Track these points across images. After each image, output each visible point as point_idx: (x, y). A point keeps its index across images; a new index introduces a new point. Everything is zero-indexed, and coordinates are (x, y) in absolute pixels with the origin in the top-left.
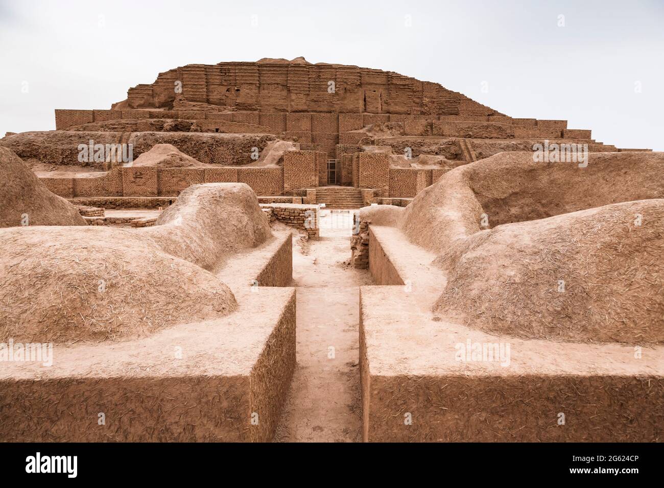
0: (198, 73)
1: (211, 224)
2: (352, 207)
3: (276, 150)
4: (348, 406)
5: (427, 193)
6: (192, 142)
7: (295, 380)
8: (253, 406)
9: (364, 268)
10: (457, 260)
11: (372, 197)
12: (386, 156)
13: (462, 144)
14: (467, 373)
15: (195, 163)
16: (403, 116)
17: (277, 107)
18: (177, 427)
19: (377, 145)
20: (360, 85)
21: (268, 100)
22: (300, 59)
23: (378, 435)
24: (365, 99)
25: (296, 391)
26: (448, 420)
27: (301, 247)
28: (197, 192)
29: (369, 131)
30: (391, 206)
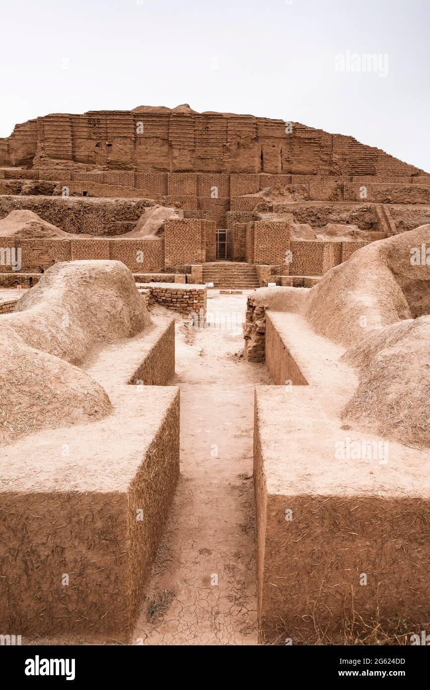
0: (62, 124)
1: (79, 310)
2: (245, 287)
3: (156, 217)
4: (241, 526)
5: (336, 273)
6: (56, 208)
7: (178, 494)
8: (131, 526)
9: (259, 362)
10: (371, 356)
11: (269, 275)
12: (287, 226)
13: (379, 211)
14: (381, 494)
15: (60, 233)
16: (307, 177)
17: (156, 166)
18: (44, 549)
19: (276, 212)
20: (256, 139)
21: (146, 157)
22: (183, 107)
23: (275, 563)
24: (262, 155)
25: (180, 507)
26: (357, 547)
27: (185, 336)
28: (63, 272)
29: (267, 195)
30: (291, 288)
